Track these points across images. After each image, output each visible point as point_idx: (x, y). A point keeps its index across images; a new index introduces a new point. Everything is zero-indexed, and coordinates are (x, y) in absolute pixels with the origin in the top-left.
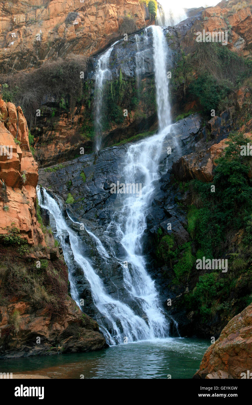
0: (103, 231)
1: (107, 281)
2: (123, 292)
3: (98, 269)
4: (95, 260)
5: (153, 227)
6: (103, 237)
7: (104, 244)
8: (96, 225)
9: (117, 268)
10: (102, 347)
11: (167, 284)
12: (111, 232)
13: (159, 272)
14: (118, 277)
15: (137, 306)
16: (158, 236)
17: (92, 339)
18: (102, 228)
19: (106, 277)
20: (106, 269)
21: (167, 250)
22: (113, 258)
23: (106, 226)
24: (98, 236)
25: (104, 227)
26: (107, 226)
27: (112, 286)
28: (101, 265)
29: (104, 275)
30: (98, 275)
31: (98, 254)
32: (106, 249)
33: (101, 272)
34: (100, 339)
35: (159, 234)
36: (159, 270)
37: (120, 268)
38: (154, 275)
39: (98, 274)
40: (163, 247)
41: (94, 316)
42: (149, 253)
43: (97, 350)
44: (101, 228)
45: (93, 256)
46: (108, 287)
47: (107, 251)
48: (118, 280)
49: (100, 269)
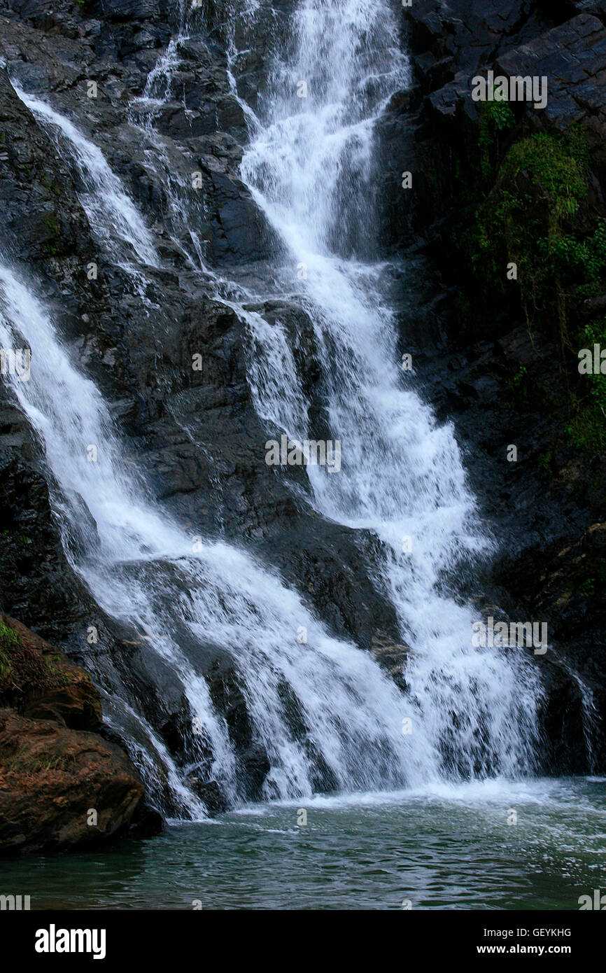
0: (125, 97)
1: (151, 419)
2: (248, 493)
3: (93, 341)
4: (69, 280)
5: (450, 77)
6: (123, 137)
7: (129, 177)
8: (76, 58)
9: (213, 337)
10: (123, 829)
11: (536, 446)
12: (176, 106)
13: (481, 372)
14: (220, 393)
15: (341, 577)
16: (484, 138)
17: (59, 777)
18: (119, 75)
19: (144, 393)
20: (142, 339)
21: (542, 230)
22: (189, 269)
23: (140, 65)
24: (91, 133)
25: (131, 69)
26: (150, 66)
27: (182, 448)
28: (106, 316)
29: (128, 381)
30: (91, 377)
31: (91, 242)
32: (143, 211)
33: (109, 360)
34: (113, 778)
35: (491, 123)
36: (485, 359)
37: (230, 338)
38: (451, 385)
39: (94, 370)
40: (515, 212)
41: (65, 637)
42: (421, 242)
43: (93, 844)
44: (113, 80)
45: (60, 256)
46: (154, 456)
47: (149, 225)
48: (216, 412)
49: (105, 344)
